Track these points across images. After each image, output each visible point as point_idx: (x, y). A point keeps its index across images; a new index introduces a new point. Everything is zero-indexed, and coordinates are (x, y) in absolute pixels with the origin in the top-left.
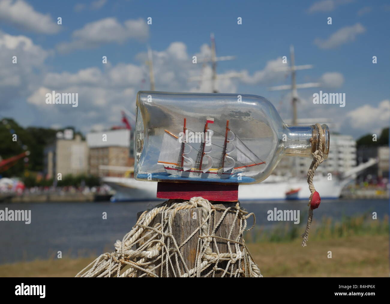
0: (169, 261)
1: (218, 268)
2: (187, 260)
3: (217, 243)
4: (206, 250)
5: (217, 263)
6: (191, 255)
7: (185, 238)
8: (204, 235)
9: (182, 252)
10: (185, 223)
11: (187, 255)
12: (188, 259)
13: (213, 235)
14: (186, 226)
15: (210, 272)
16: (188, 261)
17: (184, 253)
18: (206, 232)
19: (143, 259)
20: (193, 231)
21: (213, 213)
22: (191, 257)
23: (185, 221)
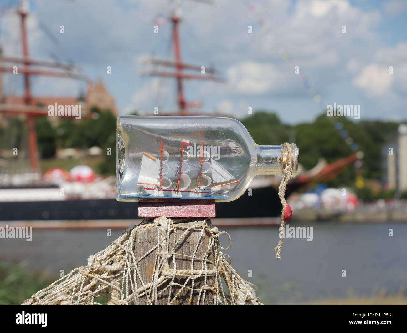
0: (129, 275)
1: (174, 283)
2: (144, 275)
3: (176, 259)
4: (164, 266)
5: (173, 278)
6: (149, 270)
7: (142, 254)
8: (162, 252)
9: (139, 267)
10: (142, 240)
11: (145, 270)
12: (146, 274)
13: (172, 252)
14: (143, 243)
15: (167, 287)
16: (146, 275)
17: (141, 268)
18: (164, 249)
19: (107, 273)
20: (151, 248)
21: (173, 231)
22: (149, 272)
23: (142, 238)
